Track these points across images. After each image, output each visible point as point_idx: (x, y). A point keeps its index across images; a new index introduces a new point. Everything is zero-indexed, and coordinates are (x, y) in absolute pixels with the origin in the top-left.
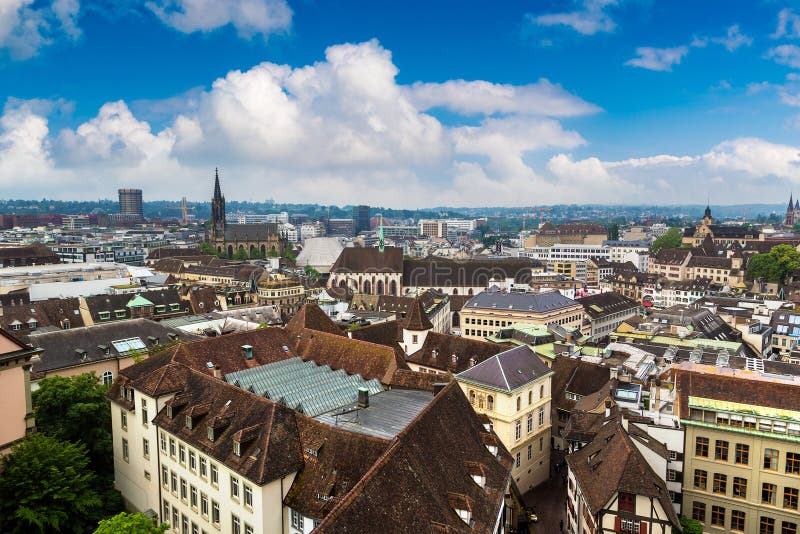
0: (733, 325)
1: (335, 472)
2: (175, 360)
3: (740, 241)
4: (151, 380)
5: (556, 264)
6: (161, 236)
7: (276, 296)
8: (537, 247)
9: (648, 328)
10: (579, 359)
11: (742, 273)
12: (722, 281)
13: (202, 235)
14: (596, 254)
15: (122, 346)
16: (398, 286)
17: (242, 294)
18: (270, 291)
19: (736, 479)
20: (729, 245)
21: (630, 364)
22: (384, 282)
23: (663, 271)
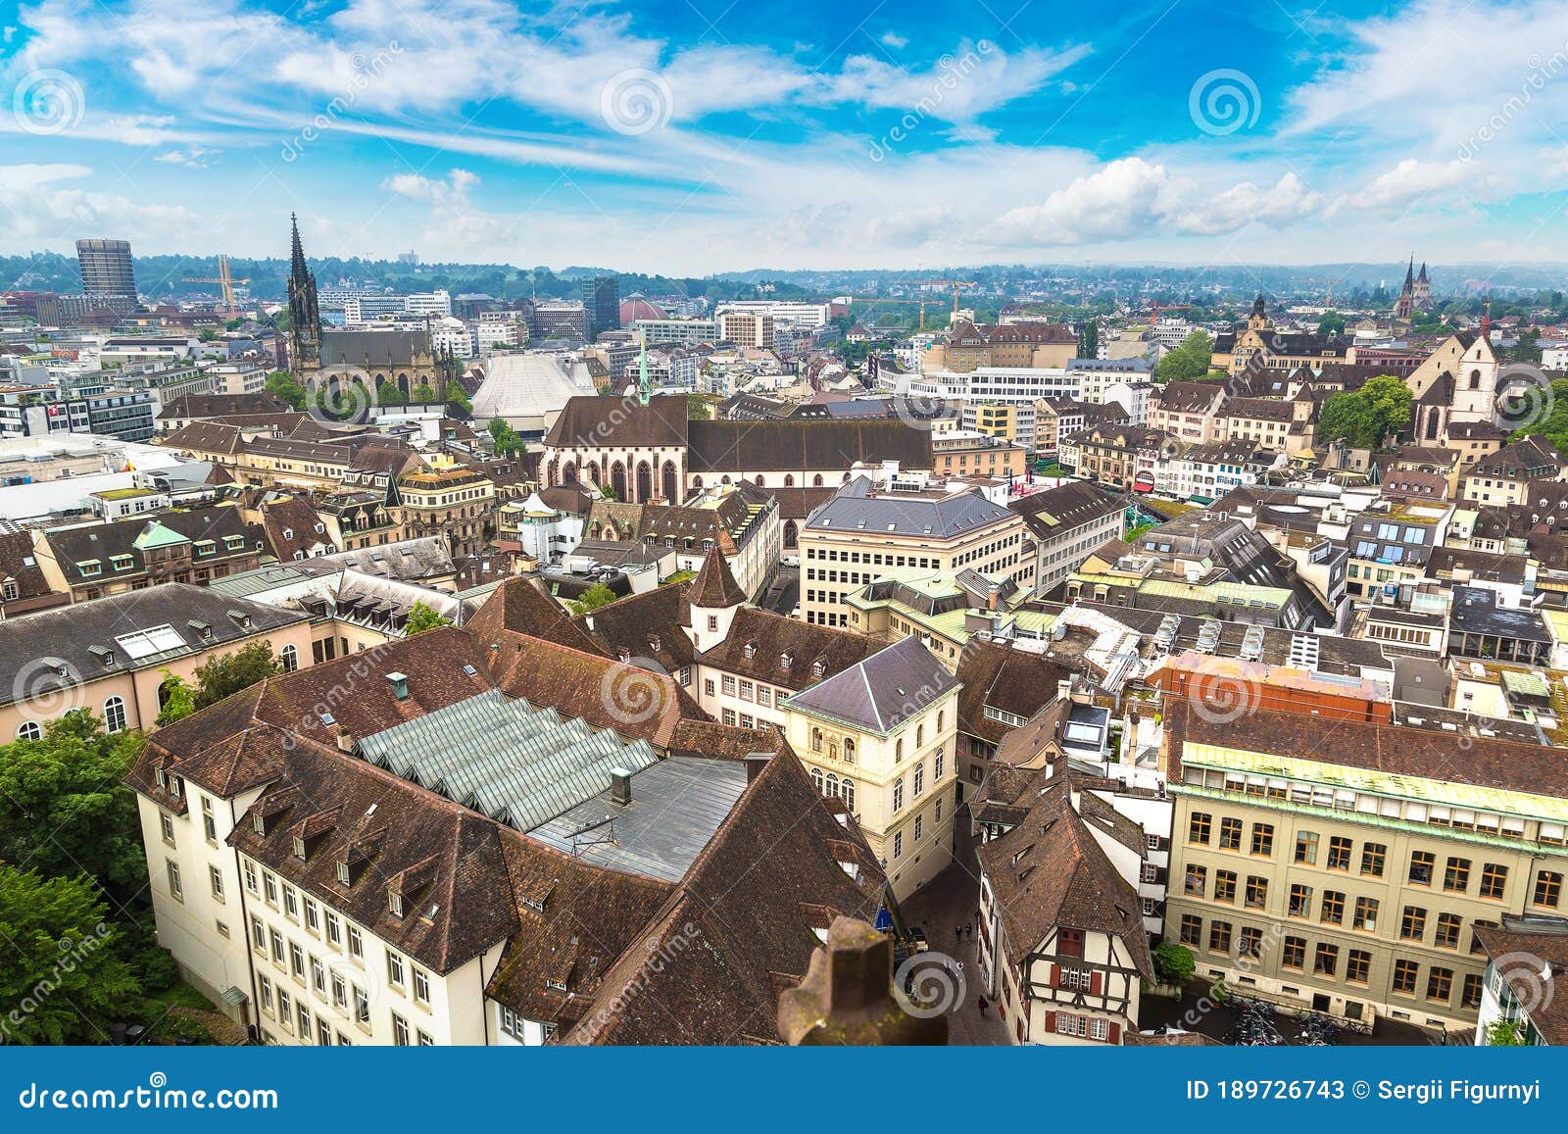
0: (1282, 549)
1: (575, 941)
2: (260, 716)
3: (1313, 361)
4: (217, 762)
5: (980, 409)
6: (181, 352)
7: (439, 503)
8: (946, 373)
9: (1135, 565)
10: (1010, 642)
11: (1311, 429)
12: (1275, 443)
13: (270, 345)
14: (1053, 387)
15: (137, 646)
16: (679, 472)
17: (370, 509)
18: (425, 494)
19: (1251, 880)
20: (1293, 372)
21: (1095, 655)
22: (651, 463)
23: (1173, 423)
